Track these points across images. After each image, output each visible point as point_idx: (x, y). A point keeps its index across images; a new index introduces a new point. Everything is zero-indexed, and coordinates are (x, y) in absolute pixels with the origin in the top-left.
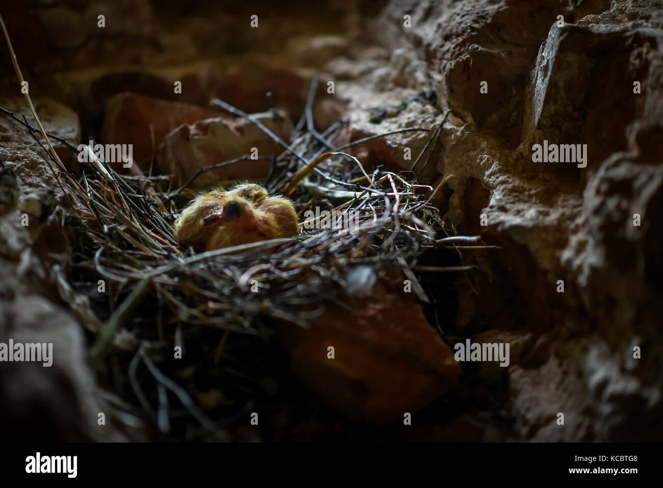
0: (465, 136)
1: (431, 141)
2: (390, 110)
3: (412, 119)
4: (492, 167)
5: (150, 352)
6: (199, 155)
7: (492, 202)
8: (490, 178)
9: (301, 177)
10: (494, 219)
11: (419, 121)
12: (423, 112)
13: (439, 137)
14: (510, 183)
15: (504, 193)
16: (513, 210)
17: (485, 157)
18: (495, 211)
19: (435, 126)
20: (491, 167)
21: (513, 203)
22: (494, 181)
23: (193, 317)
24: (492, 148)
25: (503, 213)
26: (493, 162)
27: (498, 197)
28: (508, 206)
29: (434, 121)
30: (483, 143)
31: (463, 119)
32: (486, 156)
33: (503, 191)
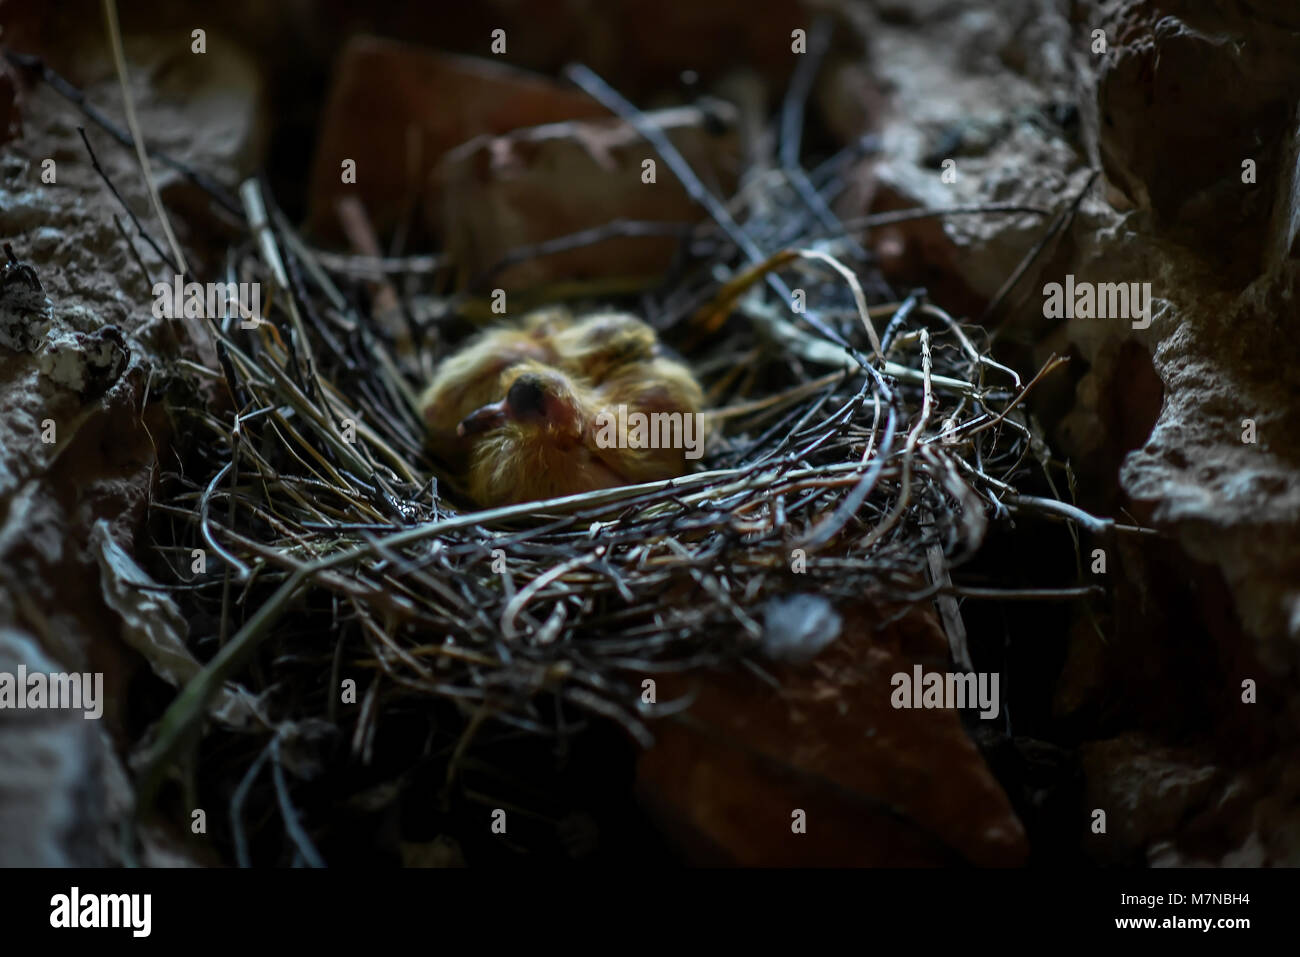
0: (1126, 241)
1: (1048, 239)
2: (973, 135)
3: (1015, 174)
4: (1174, 337)
5: (296, 745)
6: (509, 219)
7: (1157, 436)
8: (1166, 363)
9: (744, 289)
10: (1150, 486)
11: (1029, 183)
12: (1042, 159)
13: (1067, 233)
14: (1207, 388)
15: (1188, 412)
16: (1200, 467)
17: (1163, 306)
18: (1158, 464)
19: (1062, 202)
20: (1172, 334)
21: (1205, 443)
22: (1172, 375)
23: (403, 669)
24: (1183, 283)
25: (1175, 472)
26: (1179, 321)
27: (1172, 423)
28: (1191, 452)
29: (1063, 186)
30: (1164, 265)
31: (1128, 192)
32: (1164, 301)
33: (1188, 406)
